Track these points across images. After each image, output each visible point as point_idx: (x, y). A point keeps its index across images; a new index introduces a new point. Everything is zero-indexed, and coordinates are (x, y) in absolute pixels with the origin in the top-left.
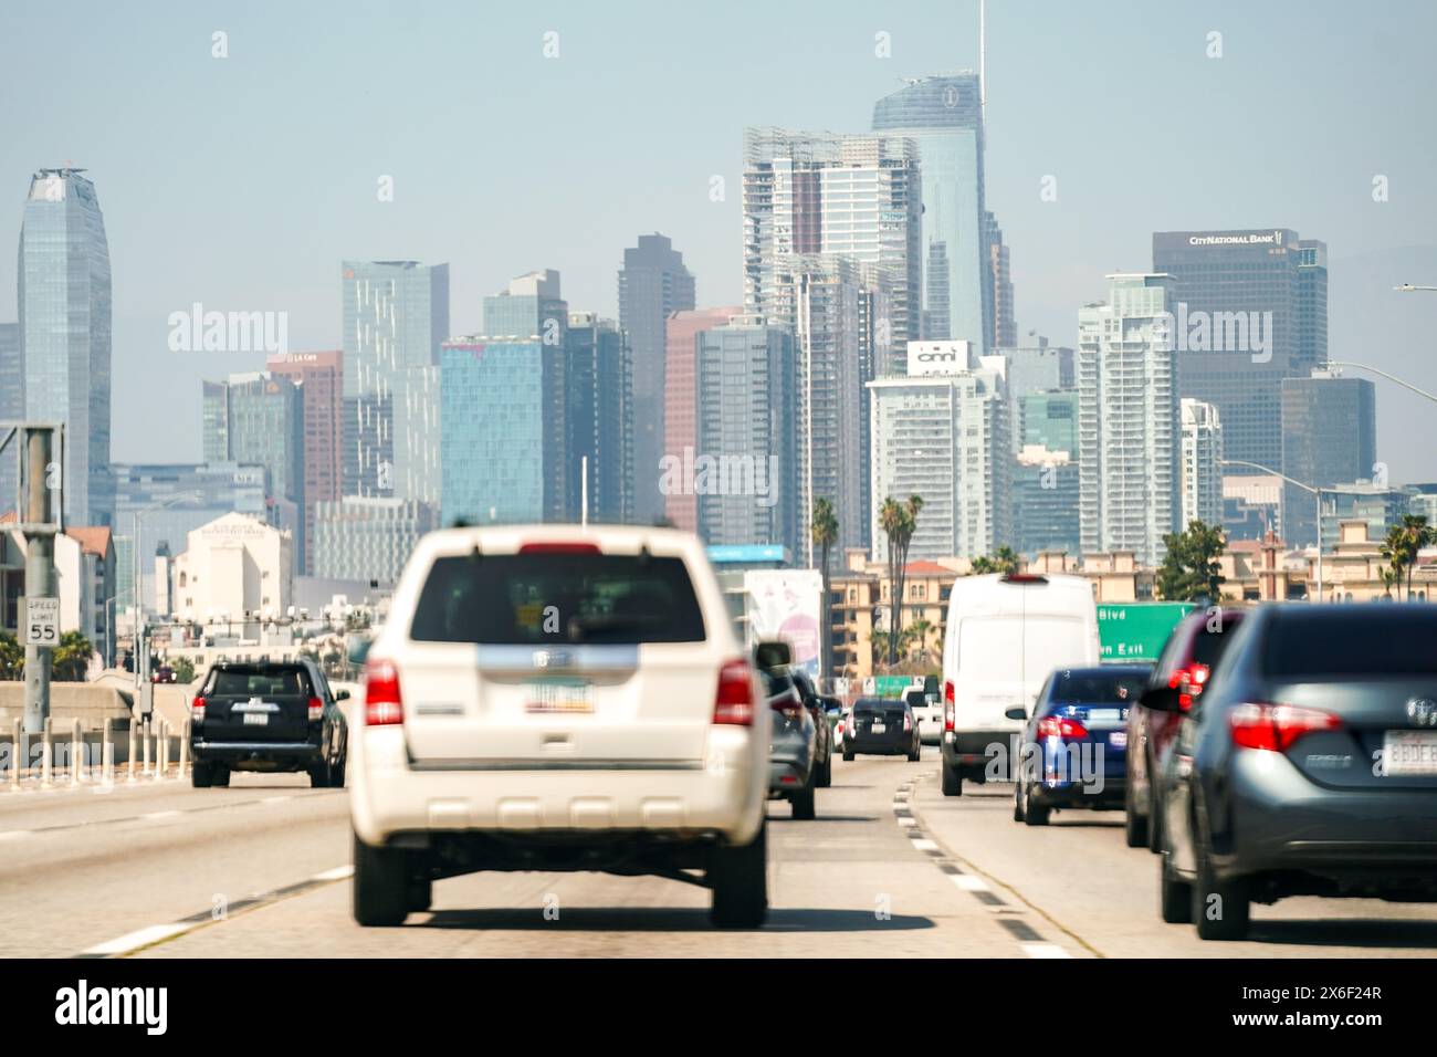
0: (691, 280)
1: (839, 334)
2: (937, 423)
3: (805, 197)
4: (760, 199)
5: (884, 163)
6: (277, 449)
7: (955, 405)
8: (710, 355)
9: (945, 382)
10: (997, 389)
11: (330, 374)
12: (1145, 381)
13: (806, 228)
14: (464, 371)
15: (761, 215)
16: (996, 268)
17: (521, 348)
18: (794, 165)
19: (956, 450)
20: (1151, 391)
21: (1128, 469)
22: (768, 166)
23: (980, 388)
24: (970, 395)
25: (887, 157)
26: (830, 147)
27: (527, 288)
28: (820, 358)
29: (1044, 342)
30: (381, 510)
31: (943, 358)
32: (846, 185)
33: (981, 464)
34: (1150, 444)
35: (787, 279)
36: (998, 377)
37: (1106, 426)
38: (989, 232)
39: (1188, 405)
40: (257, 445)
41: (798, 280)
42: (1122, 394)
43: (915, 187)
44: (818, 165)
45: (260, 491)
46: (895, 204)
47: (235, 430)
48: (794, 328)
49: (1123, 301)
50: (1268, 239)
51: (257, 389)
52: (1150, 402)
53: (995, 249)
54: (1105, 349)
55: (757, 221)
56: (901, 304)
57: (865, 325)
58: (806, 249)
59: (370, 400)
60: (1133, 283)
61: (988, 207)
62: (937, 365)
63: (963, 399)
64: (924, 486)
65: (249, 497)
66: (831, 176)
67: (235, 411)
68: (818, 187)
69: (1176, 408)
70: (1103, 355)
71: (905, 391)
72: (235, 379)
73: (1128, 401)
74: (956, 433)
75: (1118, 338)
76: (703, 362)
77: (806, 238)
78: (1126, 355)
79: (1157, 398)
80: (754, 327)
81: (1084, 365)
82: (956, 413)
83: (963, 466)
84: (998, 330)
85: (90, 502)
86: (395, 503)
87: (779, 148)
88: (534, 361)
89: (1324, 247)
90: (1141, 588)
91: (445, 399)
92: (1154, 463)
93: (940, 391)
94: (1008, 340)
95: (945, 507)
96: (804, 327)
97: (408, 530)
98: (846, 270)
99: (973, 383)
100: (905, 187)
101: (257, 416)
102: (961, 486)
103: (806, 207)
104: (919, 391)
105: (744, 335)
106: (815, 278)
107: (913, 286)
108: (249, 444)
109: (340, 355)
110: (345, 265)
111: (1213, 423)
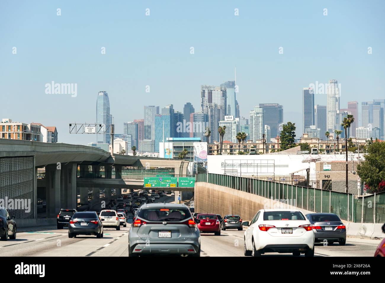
0: (194, 109)
1: (214, 115)
2: (229, 128)
3: (210, 95)
4: (203, 95)
5: (221, 90)
6: (134, 133)
7: (232, 125)
8: (196, 118)
9: (230, 122)
10: (238, 123)
11: (142, 123)
12: (260, 122)
13: (210, 100)
14: (159, 119)
15: (204, 98)
16: (237, 108)
17: (167, 116)
18: (208, 90)
19: (232, 132)
20: (260, 124)
21: (257, 135)
22: (205, 91)
23: (235, 123)
24: (234, 124)
25: (222, 89)
26: (213, 88)
27: (168, 107)
28: (212, 118)
29: (244, 118)
30: (149, 141)
31: (230, 118)
32: (216, 93)
33: (235, 134)
34: (260, 131)
35: (207, 107)
36: (238, 121)
37: (254, 129)
38: (236, 103)
39: (266, 126)
40: (131, 132)
41: (209, 107)
42: (256, 124)
43: (226, 94)
44: (212, 90)
45: (130, 138)
46: (223, 96)
47: (128, 130)
48: (208, 114)
49: (256, 110)
50: (275, 105)
51: (131, 124)
52: (260, 125)
53: (237, 106)
54: (254, 117)
55: (203, 99)
56: (224, 111)
57: (218, 114)
58: (210, 102)
59: (148, 126)
60: (258, 108)
61: (236, 100)
62: (229, 119)
63: (233, 124)
64: (227, 137)
65: (129, 139)
66: (214, 92)
67: (128, 127)
68: (212, 94)
69: (264, 126)
70: (253, 118)
71: (224, 123)
72: (128, 123)
73: (257, 125)
74: (232, 129)
75: (256, 116)
76: (195, 118)
77: (210, 101)
78: (257, 118)
79: (261, 124)
80: (202, 113)
81: (251, 120)
82: (232, 127)
83: (233, 134)
84: (237, 115)
85: (106, 140)
86: (151, 140)
87: (206, 88)
88: (169, 118)
89: (283, 106)
90: (267, 146)
91: (156, 124)
92: (261, 134)
93: (229, 123)
94: (239, 117)
95: (230, 140)
96: (209, 114)
97: (153, 144)
98: (216, 105)
99: (234, 122)
100: (224, 94)
101: (131, 128)
102: (232, 137)
103: (210, 97)
104: (226, 123)
105: (201, 115)
106: (211, 106)
107: (226, 108)
108: (130, 132)
109: (144, 120)
110: (144, 106)
111: (269, 129)
